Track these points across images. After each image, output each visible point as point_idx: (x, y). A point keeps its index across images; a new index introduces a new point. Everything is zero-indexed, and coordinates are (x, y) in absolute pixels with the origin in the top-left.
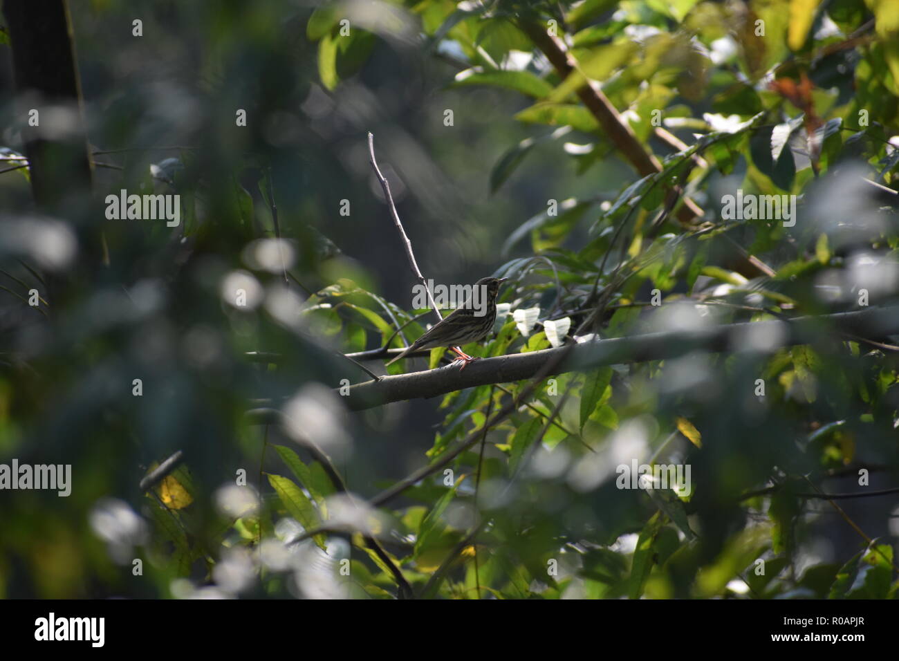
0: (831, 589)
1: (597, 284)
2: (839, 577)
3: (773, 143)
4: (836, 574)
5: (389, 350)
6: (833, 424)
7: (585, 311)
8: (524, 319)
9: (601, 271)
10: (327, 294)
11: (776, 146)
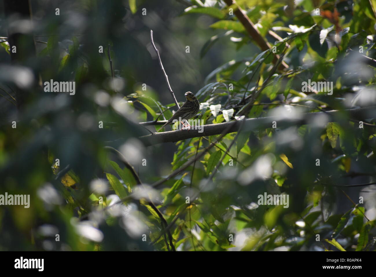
0: (339, 223)
1: (245, 94)
2: (342, 219)
3: (321, 37)
4: (341, 218)
5: (158, 121)
6: (342, 156)
7: (240, 106)
8: (214, 109)
9: (247, 89)
10: (131, 97)
11: (322, 39)
